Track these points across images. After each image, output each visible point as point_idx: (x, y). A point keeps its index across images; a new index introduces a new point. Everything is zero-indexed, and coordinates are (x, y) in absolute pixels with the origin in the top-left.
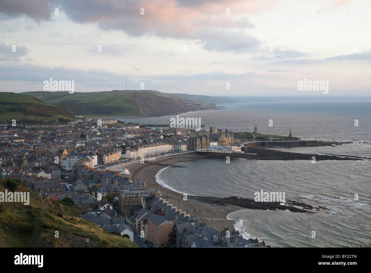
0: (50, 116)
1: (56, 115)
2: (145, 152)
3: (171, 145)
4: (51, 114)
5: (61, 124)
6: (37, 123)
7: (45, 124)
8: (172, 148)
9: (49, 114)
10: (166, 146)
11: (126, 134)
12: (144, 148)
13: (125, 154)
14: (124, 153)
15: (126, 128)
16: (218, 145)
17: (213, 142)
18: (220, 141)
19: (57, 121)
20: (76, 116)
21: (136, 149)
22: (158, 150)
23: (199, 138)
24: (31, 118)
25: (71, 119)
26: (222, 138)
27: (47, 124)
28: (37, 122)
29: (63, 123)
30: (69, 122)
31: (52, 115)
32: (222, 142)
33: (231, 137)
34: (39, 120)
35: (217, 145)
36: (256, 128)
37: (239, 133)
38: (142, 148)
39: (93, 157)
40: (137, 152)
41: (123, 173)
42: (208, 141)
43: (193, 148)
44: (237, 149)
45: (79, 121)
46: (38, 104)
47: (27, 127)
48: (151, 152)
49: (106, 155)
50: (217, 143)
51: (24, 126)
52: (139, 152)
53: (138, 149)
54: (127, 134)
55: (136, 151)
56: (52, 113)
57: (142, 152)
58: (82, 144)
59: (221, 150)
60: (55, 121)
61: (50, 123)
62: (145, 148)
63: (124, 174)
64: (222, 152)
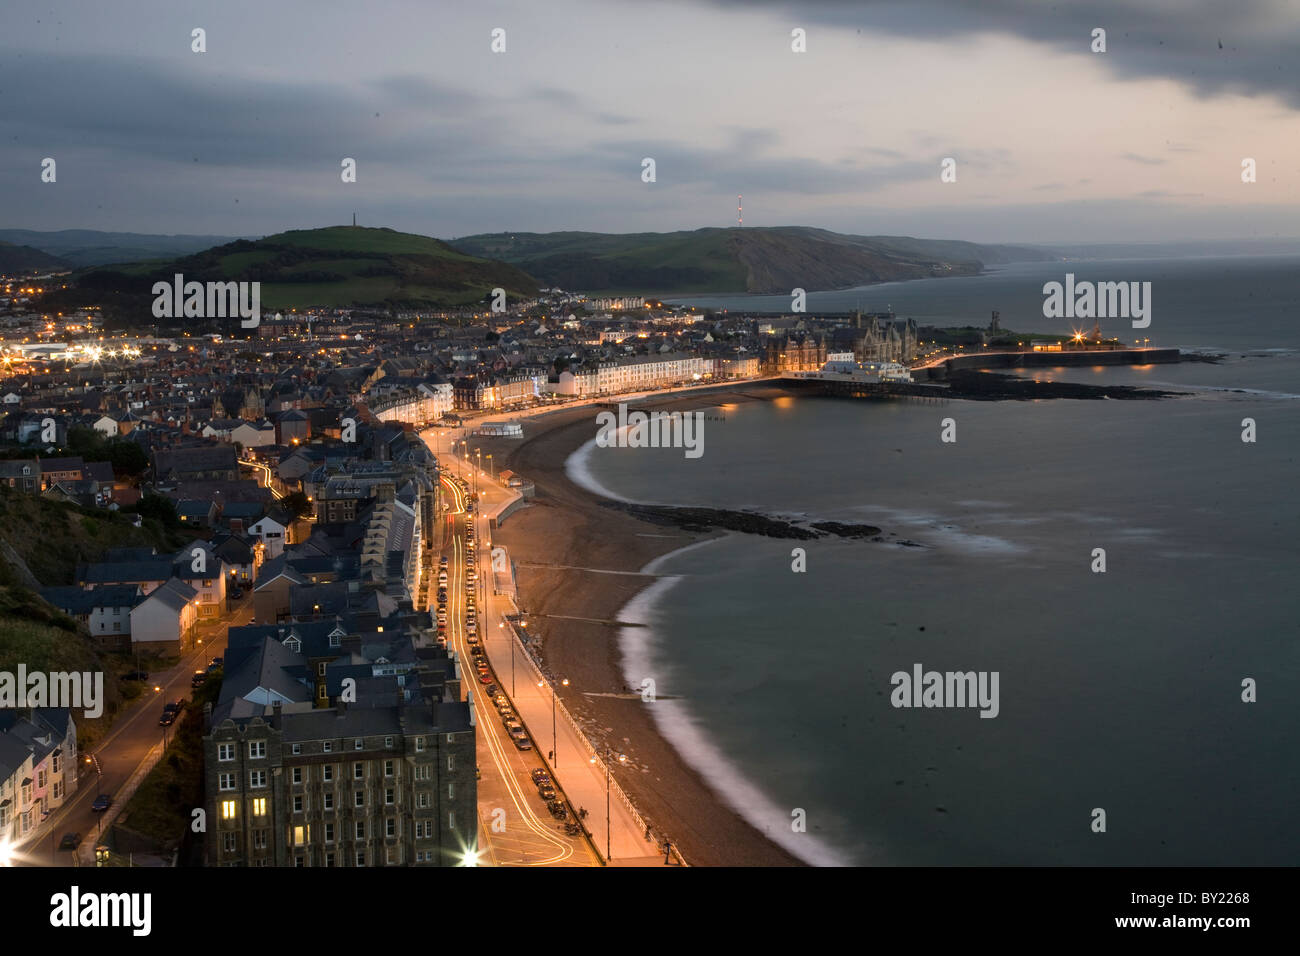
0: (466, 288)
1: (483, 286)
2: (637, 375)
3: (707, 361)
4: (469, 284)
6: (429, 307)
7: (448, 309)
8: (712, 368)
9: (465, 283)
10: (694, 362)
11: (607, 329)
12: (619, 366)
13: (559, 382)
14: (554, 380)
15: (659, 320)
16: (856, 359)
17: (840, 352)
18: (861, 348)
19: (482, 302)
20: (542, 290)
21: (592, 369)
22: (664, 374)
23: (793, 339)
24: (415, 293)
25: (521, 296)
26: (869, 340)
27: (453, 309)
28: (429, 302)
32: (868, 353)
33: (902, 337)
34: (434, 298)
35: (853, 360)
36: (995, 316)
37: (944, 331)
38: (611, 366)
40: (594, 376)
41: (499, 433)
42: (823, 350)
43: (776, 369)
44: (896, 371)
45: (541, 300)
47: (399, 317)
48: (642, 378)
49: (486, 383)
50: (851, 354)
51: (394, 314)
52: (601, 377)
53: (597, 368)
55: (592, 373)
56: (472, 281)
57: (612, 378)
58: (470, 354)
59: (850, 373)
60: (477, 302)
61: (461, 308)
62: (622, 367)
63: (503, 436)
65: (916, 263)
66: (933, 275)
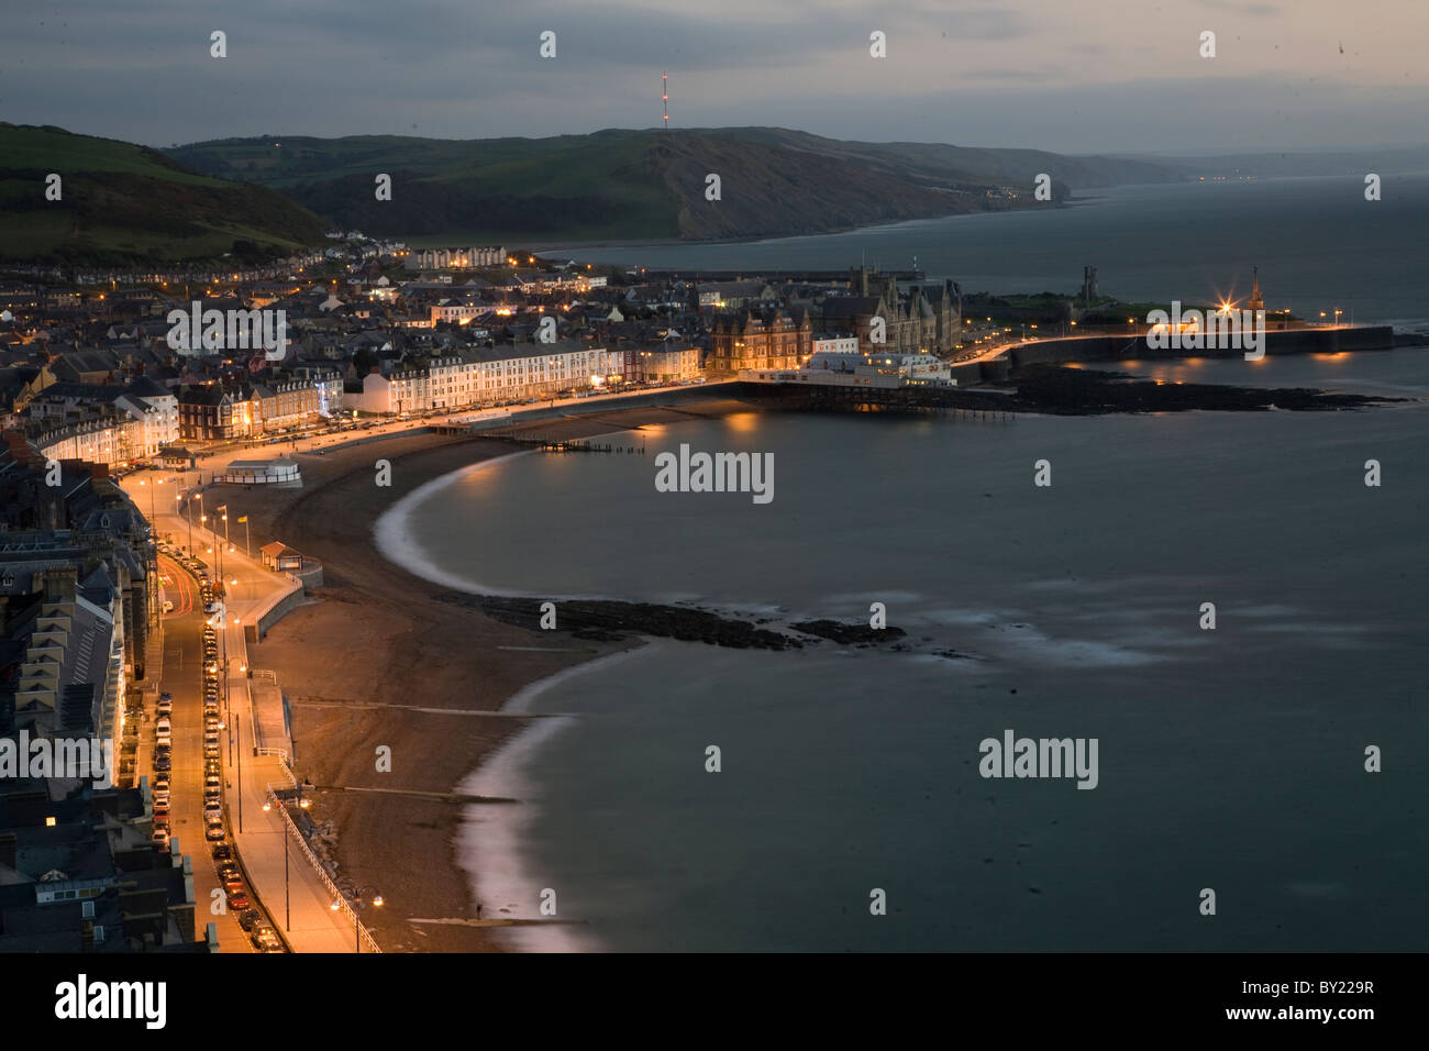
0: (199, 232)
1: (226, 228)
3: (614, 355)
4: (204, 224)
5: (241, 267)
6: (133, 263)
7: (168, 269)
8: (622, 365)
9: (198, 223)
10: (592, 356)
11: (443, 301)
12: (464, 363)
13: (362, 392)
14: (353, 387)
15: (532, 285)
16: (861, 349)
17: (834, 338)
19: (227, 255)
20: (331, 236)
21: (419, 369)
22: (542, 377)
23: (757, 316)
24: (108, 240)
25: (294, 245)
27: (176, 266)
28: (135, 257)
29: (250, 265)
30: (282, 261)
31: (208, 226)
33: (937, 312)
34: (142, 249)
35: (856, 350)
36: (1089, 275)
37: (1006, 300)
38: (451, 365)
39: (149, 400)
40: (422, 381)
41: (260, 480)
42: (806, 335)
43: (729, 366)
44: (927, 367)
45: (330, 252)
46: (152, 178)
47: (80, 281)
48: (504, 384)
49: (237, 393)
50: (854, 341)
51: (70, 274)
52: (434, 382)
53: (427, 368)
54: (444, 306)
55: (418, 376)
56: (209, 219)
57: (453, 385)
59: (852, 372)
60: (218, 256)
61: (191, 265)
62: (471, 366)
63: (267, 484)
64: (857, 381)
65: (959, 187)
66: (987, 207)
